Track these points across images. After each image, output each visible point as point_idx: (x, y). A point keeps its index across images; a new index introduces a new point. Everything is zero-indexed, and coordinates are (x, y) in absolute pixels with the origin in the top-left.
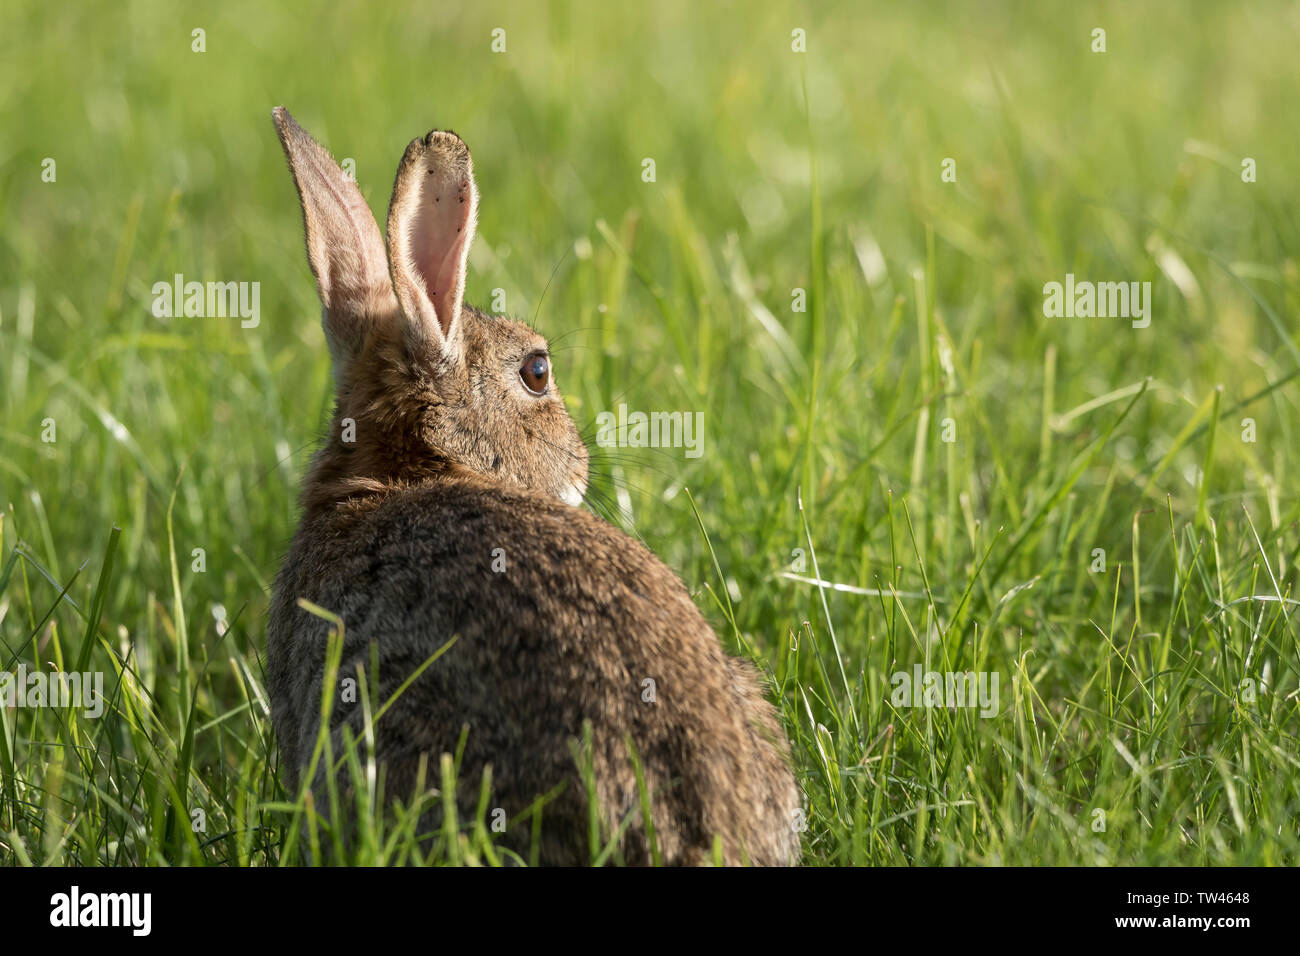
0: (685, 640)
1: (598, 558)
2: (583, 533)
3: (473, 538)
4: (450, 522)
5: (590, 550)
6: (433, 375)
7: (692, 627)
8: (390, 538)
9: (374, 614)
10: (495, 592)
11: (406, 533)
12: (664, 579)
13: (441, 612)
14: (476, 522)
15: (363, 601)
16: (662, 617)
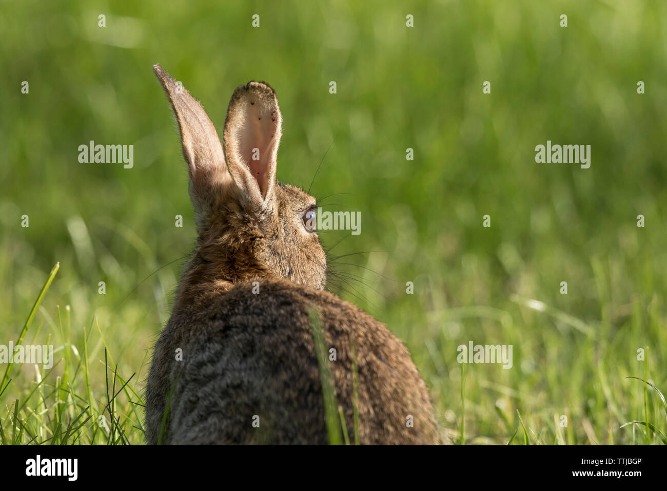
0: (408, 389)
1: (359, 336)
2: (350, 319)
3: (287, 318)
4: (273, 306)
5: (355, 331)
6: (257, 220)
7: (411, 381)
8: (236, 311)
9: (225, 358)
10: (298, 354)
11: (246, 308)
12: (397, 351)
13: (266, 363)
14: (289, 308)
15: (219, 348)
16: (395, 375)
